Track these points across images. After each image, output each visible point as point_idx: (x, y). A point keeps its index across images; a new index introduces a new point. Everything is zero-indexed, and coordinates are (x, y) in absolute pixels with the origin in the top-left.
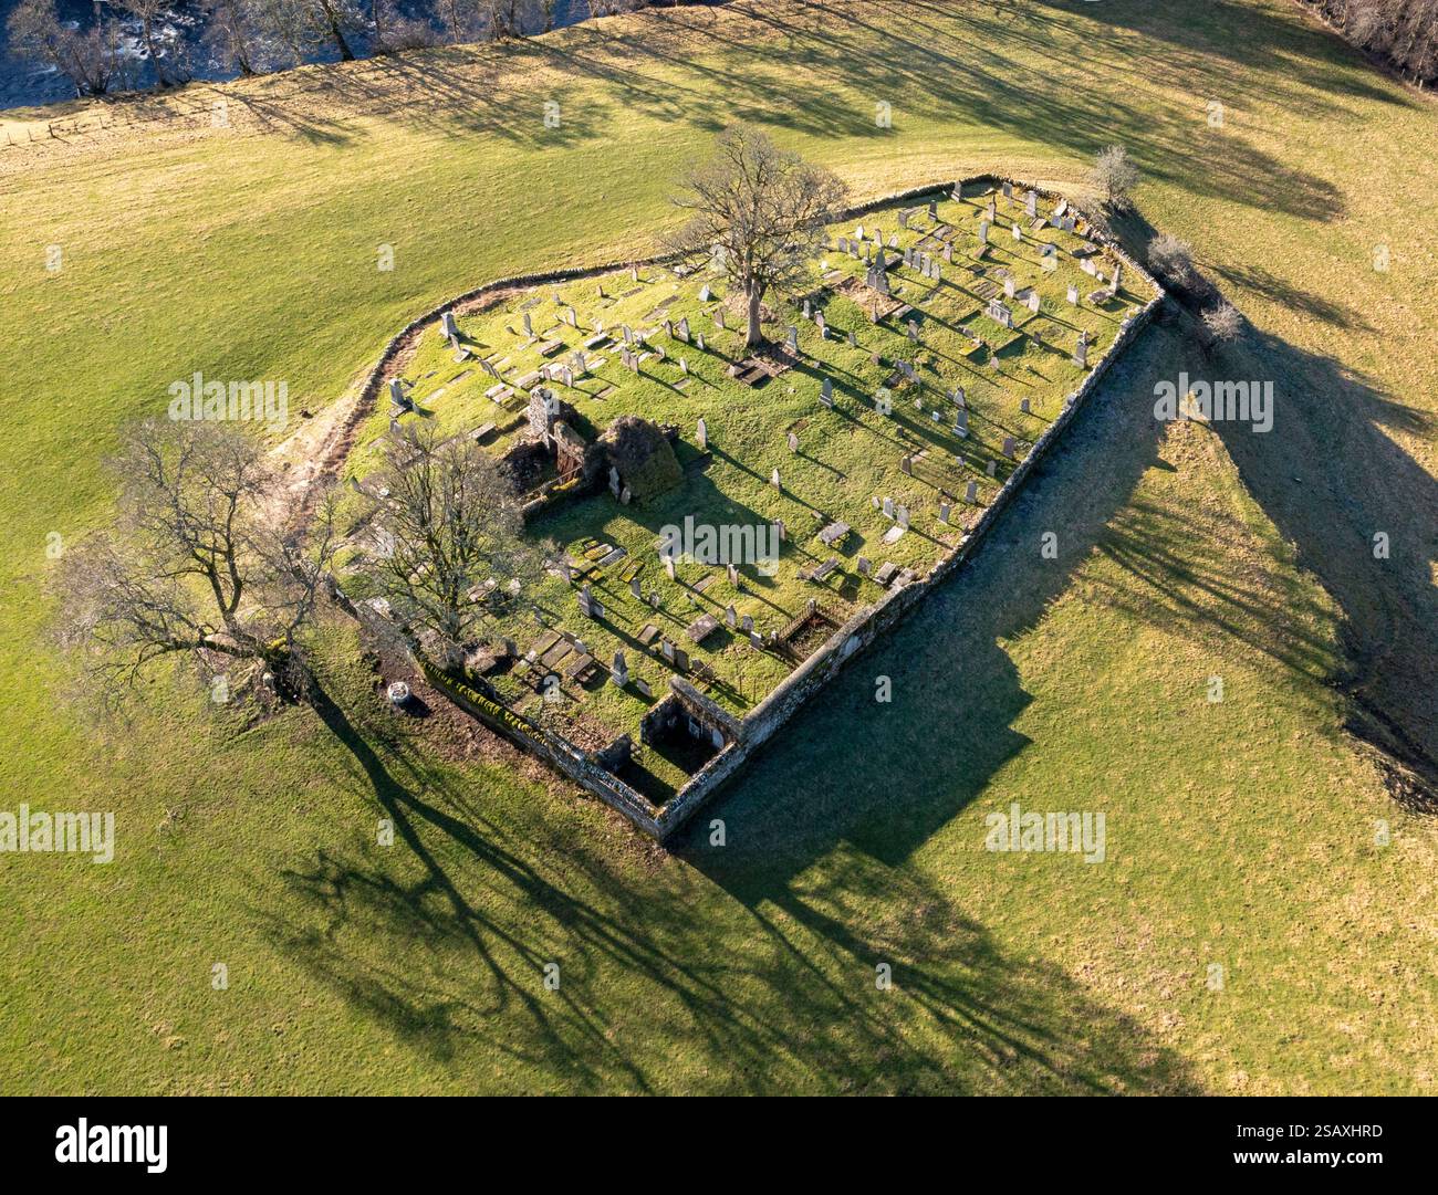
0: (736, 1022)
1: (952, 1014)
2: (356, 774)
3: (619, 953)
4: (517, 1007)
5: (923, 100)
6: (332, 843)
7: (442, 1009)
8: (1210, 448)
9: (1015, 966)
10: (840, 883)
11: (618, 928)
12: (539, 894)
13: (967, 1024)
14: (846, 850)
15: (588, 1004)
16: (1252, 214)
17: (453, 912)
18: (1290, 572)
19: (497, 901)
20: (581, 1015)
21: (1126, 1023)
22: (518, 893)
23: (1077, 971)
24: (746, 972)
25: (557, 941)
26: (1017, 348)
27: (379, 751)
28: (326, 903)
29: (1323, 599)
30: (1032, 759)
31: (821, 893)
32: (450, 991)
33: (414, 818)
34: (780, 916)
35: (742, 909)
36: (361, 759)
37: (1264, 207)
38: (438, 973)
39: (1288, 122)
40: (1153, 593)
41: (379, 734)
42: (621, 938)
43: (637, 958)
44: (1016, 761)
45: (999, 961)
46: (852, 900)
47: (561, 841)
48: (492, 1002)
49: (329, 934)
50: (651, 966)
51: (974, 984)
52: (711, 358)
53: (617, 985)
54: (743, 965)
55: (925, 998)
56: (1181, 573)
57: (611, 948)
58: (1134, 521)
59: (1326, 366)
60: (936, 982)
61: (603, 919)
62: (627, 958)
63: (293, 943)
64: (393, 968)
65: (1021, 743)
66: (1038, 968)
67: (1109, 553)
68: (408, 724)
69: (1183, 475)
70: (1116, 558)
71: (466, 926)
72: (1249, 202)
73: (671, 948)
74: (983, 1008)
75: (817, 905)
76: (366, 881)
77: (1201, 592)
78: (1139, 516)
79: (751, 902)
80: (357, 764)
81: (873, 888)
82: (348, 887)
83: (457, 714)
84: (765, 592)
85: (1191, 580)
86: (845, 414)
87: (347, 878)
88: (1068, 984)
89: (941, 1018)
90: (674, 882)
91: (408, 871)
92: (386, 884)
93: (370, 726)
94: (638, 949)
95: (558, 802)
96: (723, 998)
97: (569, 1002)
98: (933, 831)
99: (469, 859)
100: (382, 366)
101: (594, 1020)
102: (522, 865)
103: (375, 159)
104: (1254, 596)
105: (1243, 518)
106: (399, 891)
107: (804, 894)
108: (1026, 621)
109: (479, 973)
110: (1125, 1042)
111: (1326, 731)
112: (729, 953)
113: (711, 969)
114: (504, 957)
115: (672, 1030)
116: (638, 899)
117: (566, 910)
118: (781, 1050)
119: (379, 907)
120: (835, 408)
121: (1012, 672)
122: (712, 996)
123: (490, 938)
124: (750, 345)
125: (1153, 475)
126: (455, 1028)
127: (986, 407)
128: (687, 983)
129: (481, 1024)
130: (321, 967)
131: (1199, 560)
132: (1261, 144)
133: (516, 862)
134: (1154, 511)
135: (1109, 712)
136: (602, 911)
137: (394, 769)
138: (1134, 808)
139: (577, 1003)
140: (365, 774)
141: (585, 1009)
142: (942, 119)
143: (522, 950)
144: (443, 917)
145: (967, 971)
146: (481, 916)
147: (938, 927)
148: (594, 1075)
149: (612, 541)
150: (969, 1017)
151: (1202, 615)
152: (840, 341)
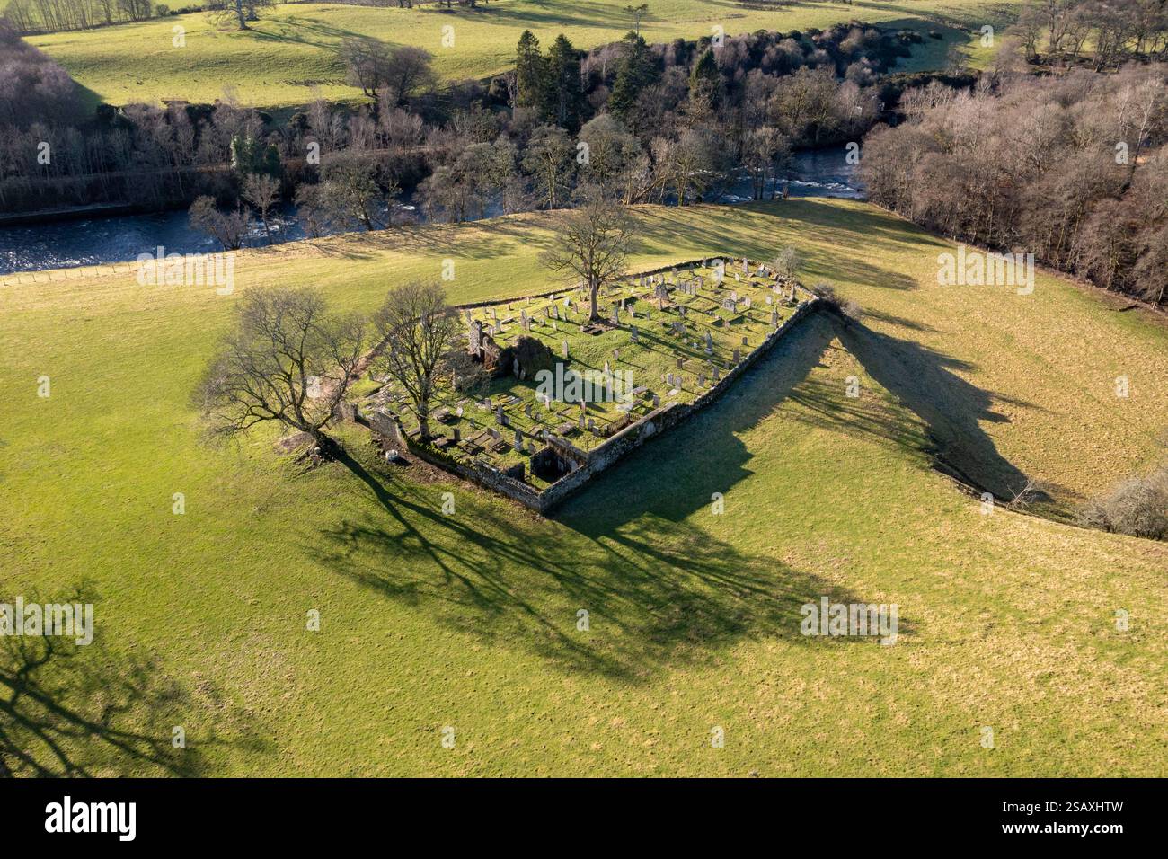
0: (585, 585)
1: (712, 578)
2: (366, 490)
3: (517, 559)
4: (457, 582)
5: (686, 243)
6: (350, 517)
7: (413, 585)
8: (849, 360)
9: (749, 558)
10: (647, 529)
11: (517, 549)
12: (471, 536)
13: (722, 581)
14: (649, 516)
15: (499, 580)
16: (866, 288)
17: (420, 545)
18: (897, 407)
19: (445, 540)
20: (495, 585)
21: (814, 578)
22: (458, 536)
23: (784, 559)
24: (591, 565)
25: (481, 556)
26: (740, 320)
27: (380, 480)
28: (346, 543)
29: (915, 417)
30: (754, 480)
31: (635, 533)
32: (418, 577)
33: (399, 507)
34: (610, 542)
35: (589, 540)
36: (368, 483)
37: (873, 285)
38: (411, 570)
40: (819, 415)
41: (380, 473)
42: (520, 553)
43: (529, 561)
44: (746, 481)
45: (739, 557)
46: (651, 535)
47: (484, 514)
48: (442, 581)
49: (347, 555)
50: (537, 564)
51: (725, 566)
52: (570, 325)
53: (516, 572)
54: (590, 562)
55: (696, 572)
56: (836, 407)
57: (513, 557)
58: (808, 387)
59: (913, 346)
60: (702, 566)
61: (508, 545)
62: (521, 560)
63: (326, 559)
64: (384, 568)
65: (748, 474)
66: (762, 559)
67: (794, 399)
68: (396, 469)
69: (834, 370)
70: (800, 402)
71: (428, 550)
72: (866, 283)
73: (548, 556)
74: (730, 575)
75: (633, 538)
76: (370, 534)
77: (847, 415)
78: (810, 385)
79: (594, 537)
80: (367, 485)
81: (664, 530)
82: (360, 536)
83: (424, 464)
84: (602, 415)
85: (841, 410)
86: (644, 345)
87: (358, 533)
88: (779, 564)
89: (706, 580)
90: (550, 530)
91: (395, 528)
92: (382, 534)
93: (375, 470)
94: (530, 558)
95: (481, 499)
96: (578, 576)
97: (488, 580)
98: (699, 508)
99: (430, 523)
101: (502, 587)
102: (462, 525)
103: (387, 264)
104: (878, 416)
105: (869, 386)
106: (389, 537)
107: (625, 533)
108: (750, 424)
109: (435, 569)
110: (813, 585)
111: (922, 468)
112: (581, 557)
113: (571, 564)
114: (449, 563)
115: (548, 589)
116: (528, 537)
117: (486, 543)
118: (612, 595)
119: (377, 544)
120: (639, 343)
121: (742, 446)
122: (571, 575)
123: (441, 555)
124: (592, 319)
125: (817, 370)
126: (420, 592)
127: (723, 343)
128: (557, 570)
129: (435, 590)
130: (341, 569)
131: (844, 402)
132: (870, 262)
133: (458, 524)
134: (819, 383)
135: (797, 461)
136: (507, 542)
137: (388, 487)
138: (814, 497)
139: (492, 580)
140: (371, 490)
141: (497, 583)
142: (696, 250)
143: (460, 559)
144: (415, 547)
145: (721, 562)
146: (437, 547)
147: (703, 545)
148: (501, 609)
149: (514, 395)
150: (722, 579)
151: (848, 423)
152: (641, 318)
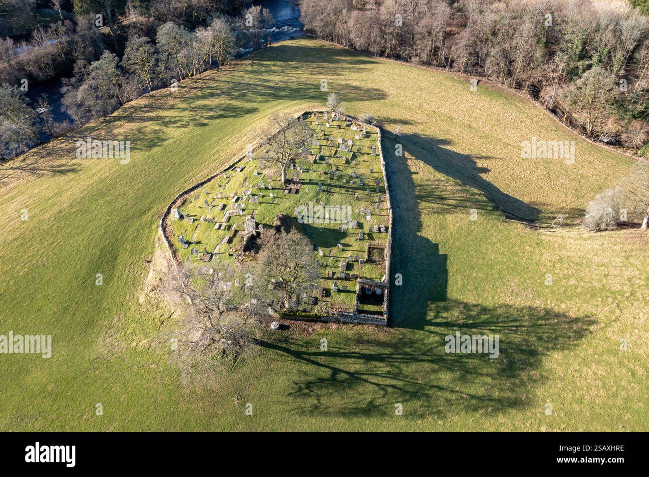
0: (448, 360)
1: (493, 328)
2: (283, 355)
3: (403, 361)
4: (390, 390)
5: (257, 98)
6: (295, 378)
7: (371, 402)
8: (421, 164)
9: (495, 309)
10: (438, 312)
11: (396, 354)
12: (368, 358)
13: (498, 328)
14: (431, 303)
15: (407, 378)
17: (348, 376)
18: (464, 188)
19: (357, 366)
20: (408, 382)
21: (530, 308)
22: (361, 361)
23: (508, 302)
24: (438, 347)
25: (384, 367)
26: (354, 157)
27: (284, 345)
28: (310, 395)
29: (476, 191)
30: (451, 259)
31: (436, 317)
32: (369, 398)
33: (313, 358)
34: (433, 328)
35: (422, 332)
36: (281, 350)
38: (361, 394)
39: (354, 76)
40: (440, 206)
41: (280, 341)
42: (399, 356)
43: (408, 359)
44: (448, 262)
45: (490, 310)
46: (445, 315)
47: (360, 341)
48: (383, 393)
49: (319, 403)
50: (414, 359)
51: (491, 318)
52: (276, 191)
53: (410, 369)
54: (435, 345)
55: (484, 328)
56: (442, 198)
57: (399, 360)
58: (421, 190)
60: (482, 323)
61: (390, 354)
63: (311, 412)
64: (347, 401)
65: (445, 257)
66: (500, 306)
67: (422, 201)
68: (286, 333)
69: (421, 173)
70: (424, 201)
71: (355, 378)
73: (414, 351)
74: (498, 323)
75: (438, 320)
76: (315, 383)
77: (450, 201)
78: (421, 188)
79: (423, 329)
80: (281, 353)
81: (446, 309)
82: (312, 387)
83: (298, 323)
84: (350, 248)
85: (445, 199)
86: (327, 191)
87: (309, 385)
88: (511, 306)
89: (492, 330)
90: (399, 335)
91: (325, 373)
92: (322, 380)
93: (275, 339)
94: (406, 356)
95: (349, 331)
96: (439, 356)
97: (402, 380)
98: (446, 288)
99: (339, 360)
100: (165, 235)
101: (413, 381)
102: (355, 353)
104: (462, 197)
105: (442, 179)
106: (327, 380)
107: (432, 319)
108: (420, 226)
109: (371, 388)
110: (535, 313)
111: (503, 221)
112: (429, 344)
113: (429, 351)
114: (374, 380)
115: (434, 371)
116: (394, 344)
117: (379, 358)
118: (465, 360)
119: (326, 387)
120: (324, 191)
121: (427, 240)
122: (435, 357)
123: (363, 377)
124: (285, 182)
125: (414, 176)
126: (379, 405)
128: (426, 358)
129: (385, 400)
130: (326, 413)
131: (443, 193)
133: (353, 353)
134: (423, 186)
135: (457, 239)
136: (388, 353)
137: (293, 348)
138: (484, 259)
139: (405, 379)
140: (287, 354)
141: (408, 380)
142: (267, 102)
143: (377, 375)
144: (347, 379)
145: (486, 316)
146: (357, 373)
147: (469, 310)
148: (427, 394)
150: (497, 326)
151: (456, 206)
152: (308, 172)
